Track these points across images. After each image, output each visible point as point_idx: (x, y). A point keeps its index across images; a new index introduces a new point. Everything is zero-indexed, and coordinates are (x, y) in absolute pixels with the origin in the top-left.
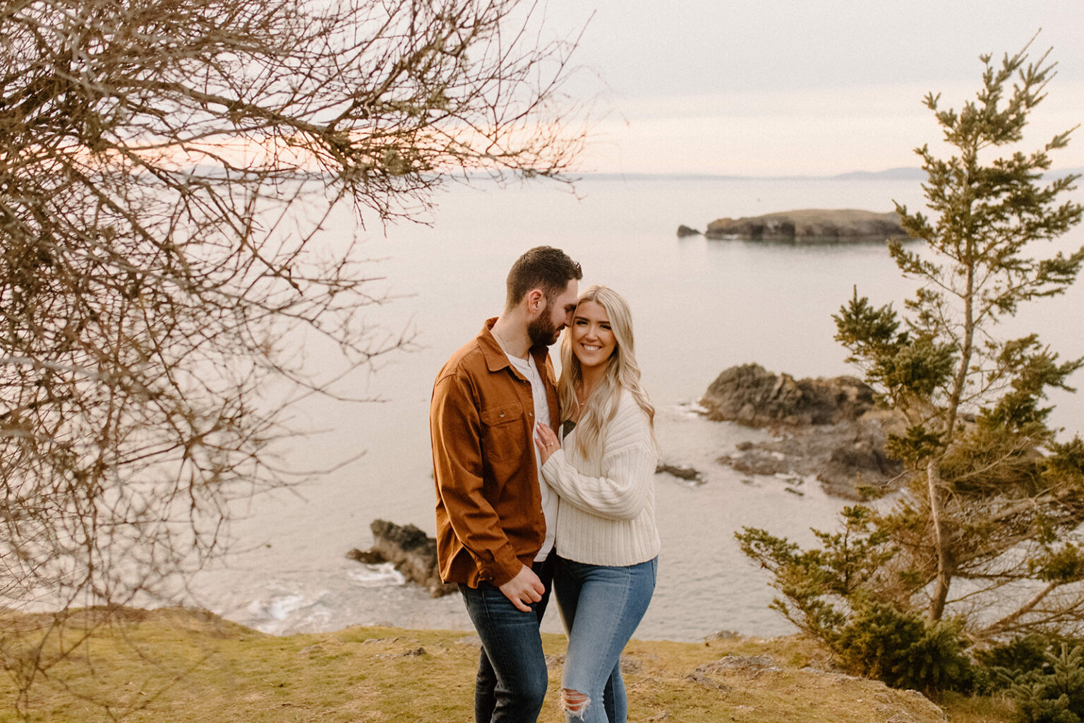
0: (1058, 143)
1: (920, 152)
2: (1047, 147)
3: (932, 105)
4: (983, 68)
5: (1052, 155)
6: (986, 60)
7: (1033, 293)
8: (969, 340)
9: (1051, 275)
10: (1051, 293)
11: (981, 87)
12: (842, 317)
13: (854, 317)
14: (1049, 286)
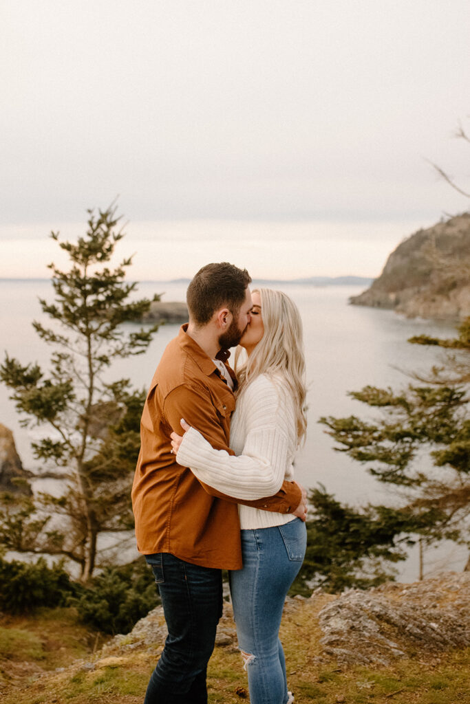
0: (128, 263)
1: (50, 267)
2: (122, 265)
3: (55, 237)
4: (88, 217)
5: (125, 269)
6: (90, 211)
7: (130, 353)
8: (92, 383)
9: (140, 342)
10: (137, 353)
11: (87, 228)
12: (4, 372)
13: (9, 371)
14: (138, 349)
